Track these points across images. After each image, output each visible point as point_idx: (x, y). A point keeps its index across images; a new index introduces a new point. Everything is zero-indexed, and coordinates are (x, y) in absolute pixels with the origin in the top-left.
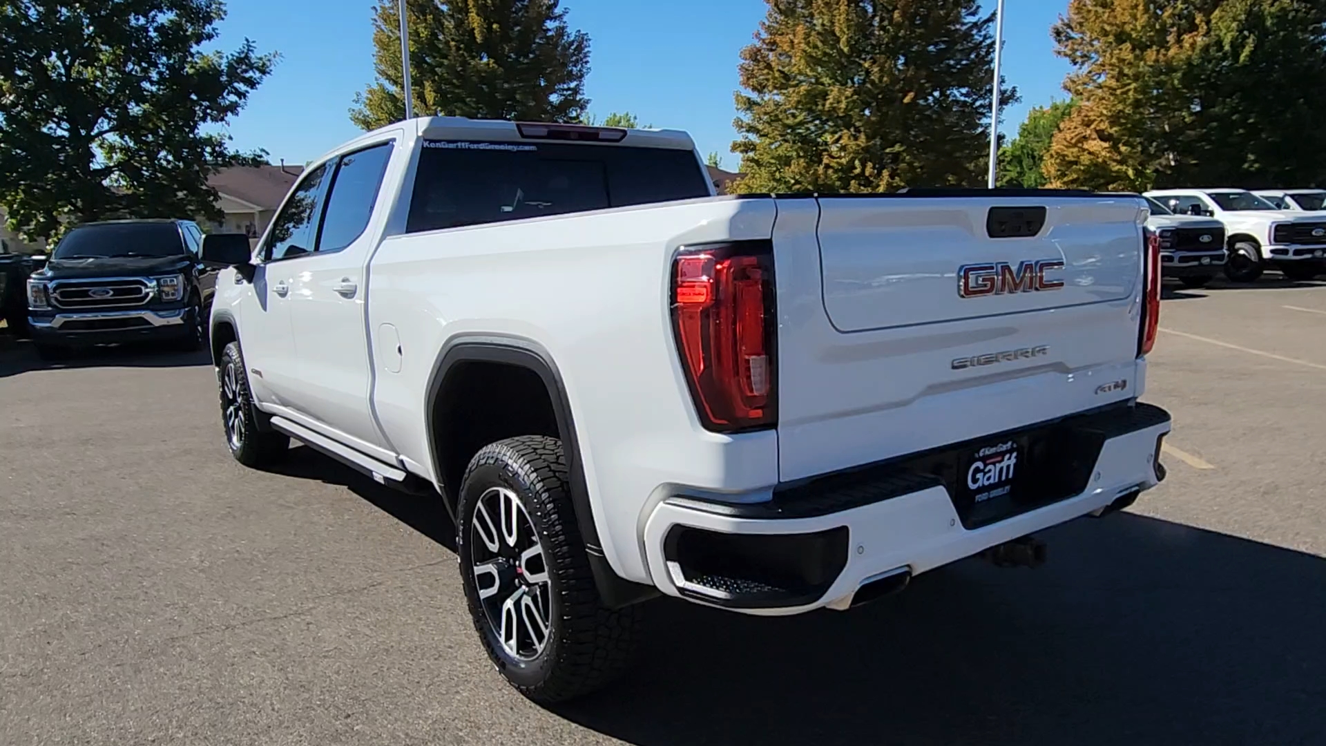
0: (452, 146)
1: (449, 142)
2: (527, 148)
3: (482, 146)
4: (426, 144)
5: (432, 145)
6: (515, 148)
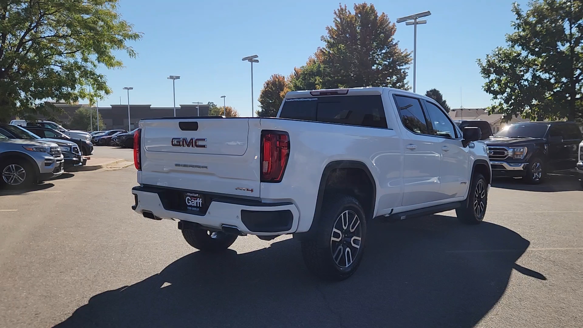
0: (293, 100)
1: (292, 99)
2: (314, 99)
3: (301, 100)
4: (286, 100)
5: (288, 100)
6: (310, 99)
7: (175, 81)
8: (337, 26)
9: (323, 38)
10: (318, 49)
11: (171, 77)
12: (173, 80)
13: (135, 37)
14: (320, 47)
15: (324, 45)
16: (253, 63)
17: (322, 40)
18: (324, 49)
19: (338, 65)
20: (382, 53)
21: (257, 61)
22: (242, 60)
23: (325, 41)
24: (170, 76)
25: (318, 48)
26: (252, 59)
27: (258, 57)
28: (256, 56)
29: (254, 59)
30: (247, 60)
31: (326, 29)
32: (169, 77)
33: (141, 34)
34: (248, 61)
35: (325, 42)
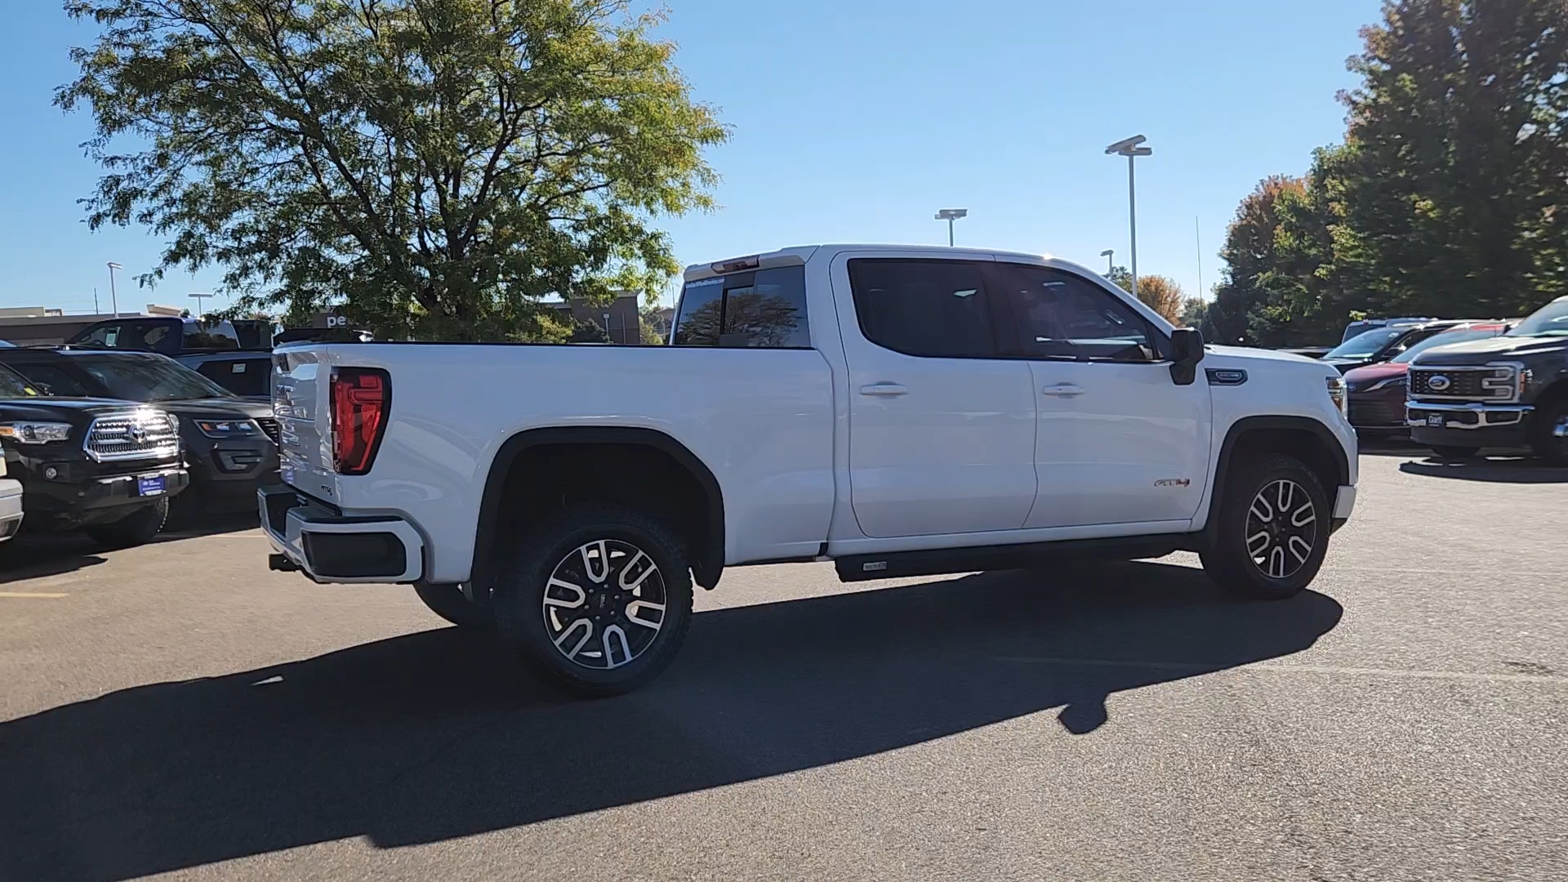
0: (695, 285)
1: (694, 282)
2: (721, 281)
3: (705, 283)
5: (689, 286)
6: (716, 282)
7: (953, 222)
8: (1388, 21)
9: (1352, 64)
10: (1337, 97)
11: (944, 214)
12: (947, 221)
13: (714, 135)
14: (1343, 91)
15: (1357, 83)
16: (1135, 157)
17: (1350, 69)
18: (1358, 93)
19: (1399, 137)
20: (1553, 85)
21: (1147, 151)
22: (1107, 152)
23: (1362, 69)
24: (941, 211)
25: (1338, 92)
26: (1130, 148)
27: (1145, 140)
28: (1141, 138)
29: (1138, 146)
30: (1117, 153)
31: (1360, 36)
32: (938, 213)
33: (729, 127)
34: (1120, 154)
35: (1360, 73)
